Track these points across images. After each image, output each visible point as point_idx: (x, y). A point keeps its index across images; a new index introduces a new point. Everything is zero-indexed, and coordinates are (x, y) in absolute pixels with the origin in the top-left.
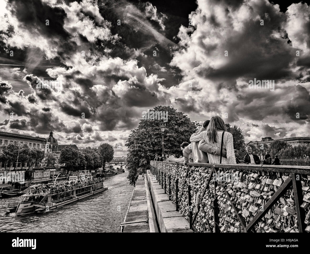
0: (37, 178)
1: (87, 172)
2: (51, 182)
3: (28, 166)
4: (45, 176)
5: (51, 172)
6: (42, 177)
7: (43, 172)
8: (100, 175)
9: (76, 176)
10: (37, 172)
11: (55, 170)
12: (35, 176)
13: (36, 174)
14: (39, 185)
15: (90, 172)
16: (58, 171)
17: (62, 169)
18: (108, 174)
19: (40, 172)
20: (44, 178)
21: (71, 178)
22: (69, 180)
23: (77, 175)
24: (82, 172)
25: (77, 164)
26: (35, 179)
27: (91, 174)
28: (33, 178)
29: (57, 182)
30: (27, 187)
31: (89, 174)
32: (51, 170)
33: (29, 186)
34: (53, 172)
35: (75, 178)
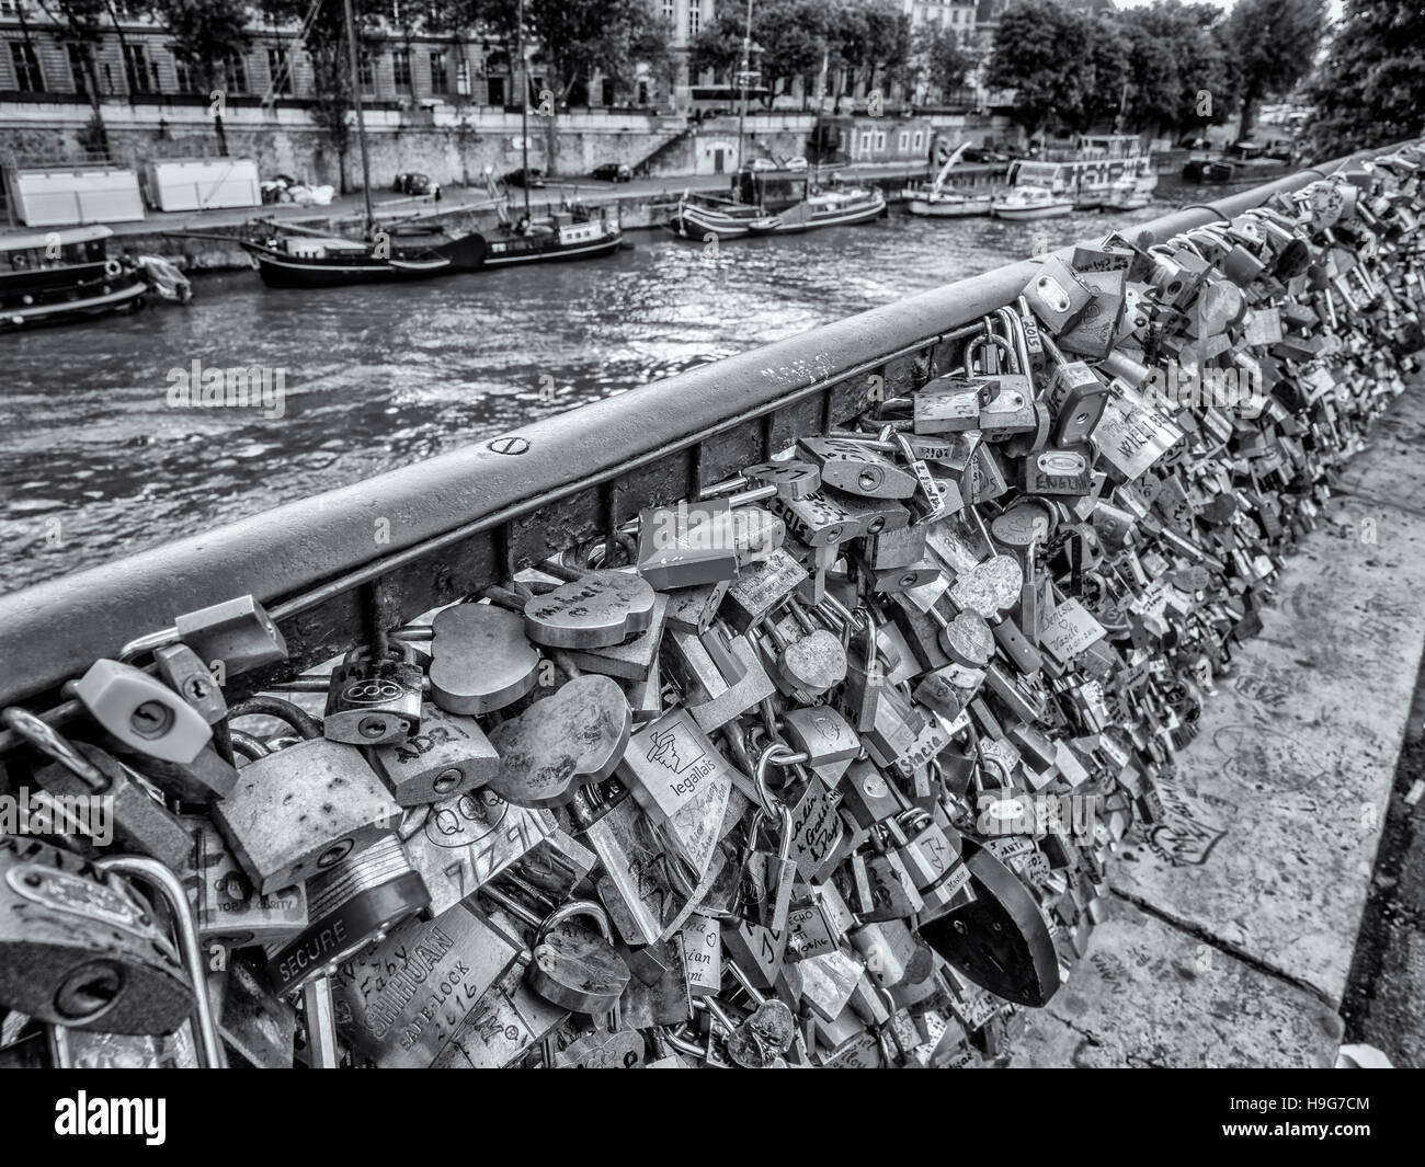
0: (864, 160)
1: (1126, 146)
2: (920, 183)
3: (830, 93)
4: (902, 150)
5: (938, 131)
6: (889, 154)
7: (892, 130)
8: (1206, 170)
9: (1052, 165)
10: (867, 128)
11: (960, 121)
12: (853, 146)
13: (858, 137)
14: (857, 193)
15: (1145, 146)
16: (974, 128)
17: (997, 121)
18: (1256, 168)
19: (879, 129)
20: (896, 158)
21: (1030, 171)
22: (1019, 181)
23: (1060, 160)
24: (1096, 144)
25: (1075, 97)
26: (857, 161)
27: (1146, 160)
28: (847, 159)
29: (950, 188)
30: (796, 202)
31: (1136, 156)
32: (937, 121)
33: (805, 198)
34: (948, 130)
35: (1050, 172)
